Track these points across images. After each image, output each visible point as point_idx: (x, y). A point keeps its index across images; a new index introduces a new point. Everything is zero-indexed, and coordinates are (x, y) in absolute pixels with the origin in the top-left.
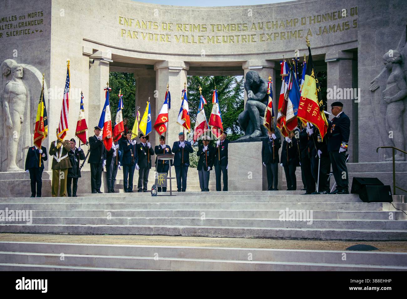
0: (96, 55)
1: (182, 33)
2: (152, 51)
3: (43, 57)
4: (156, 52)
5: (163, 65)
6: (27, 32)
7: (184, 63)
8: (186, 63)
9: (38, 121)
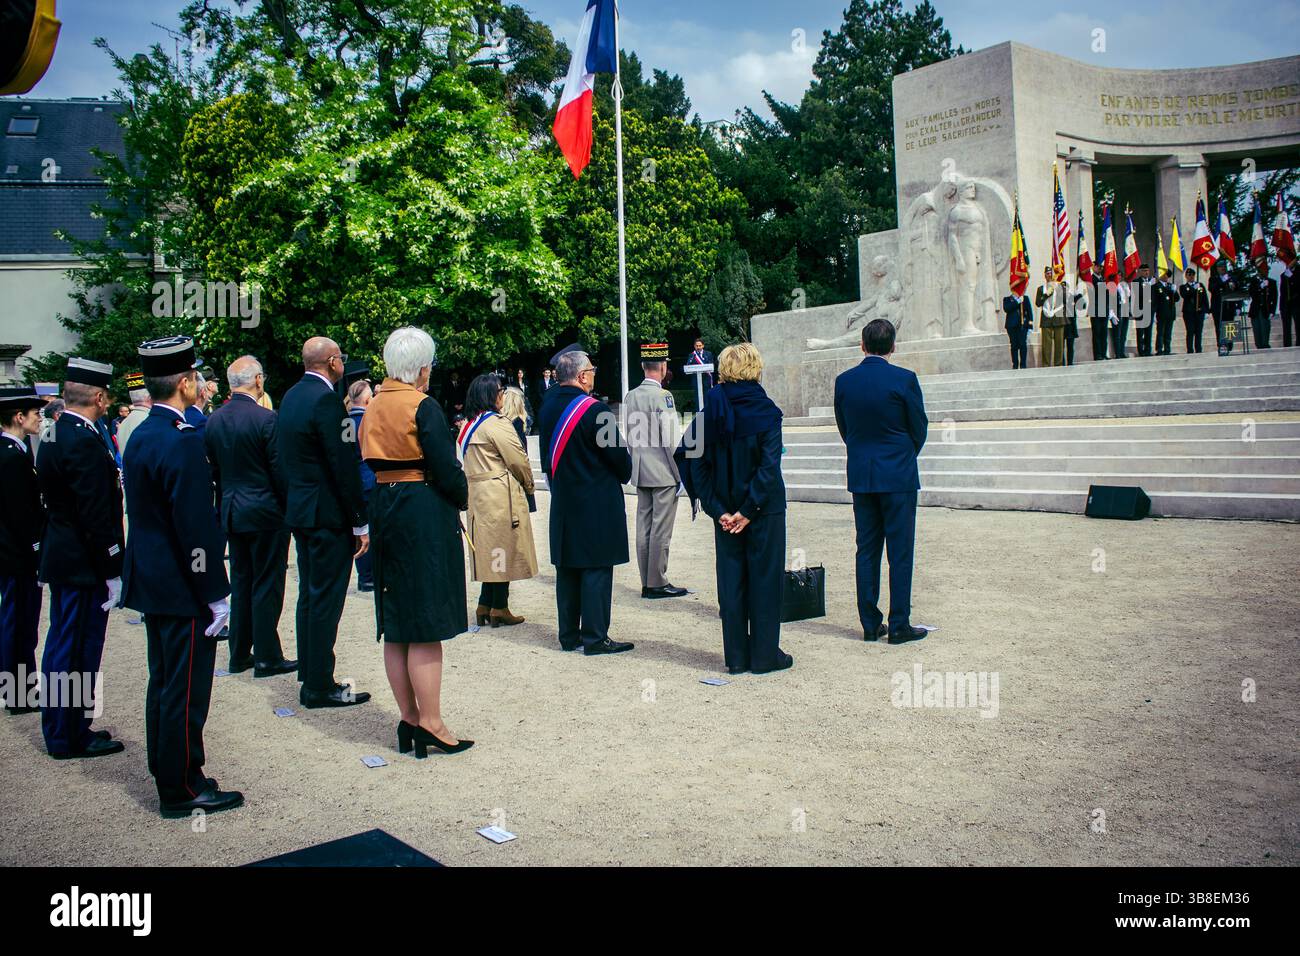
0: (1075, 155)
1: (1196, 110)
2: (1152, 142)
3: (1003, 164)
4: (1158, 143)
5: (1171, 162)
6: (975, 130)
7: (1202, 157)
8: (1205, 156)
9: (1015, 258)
